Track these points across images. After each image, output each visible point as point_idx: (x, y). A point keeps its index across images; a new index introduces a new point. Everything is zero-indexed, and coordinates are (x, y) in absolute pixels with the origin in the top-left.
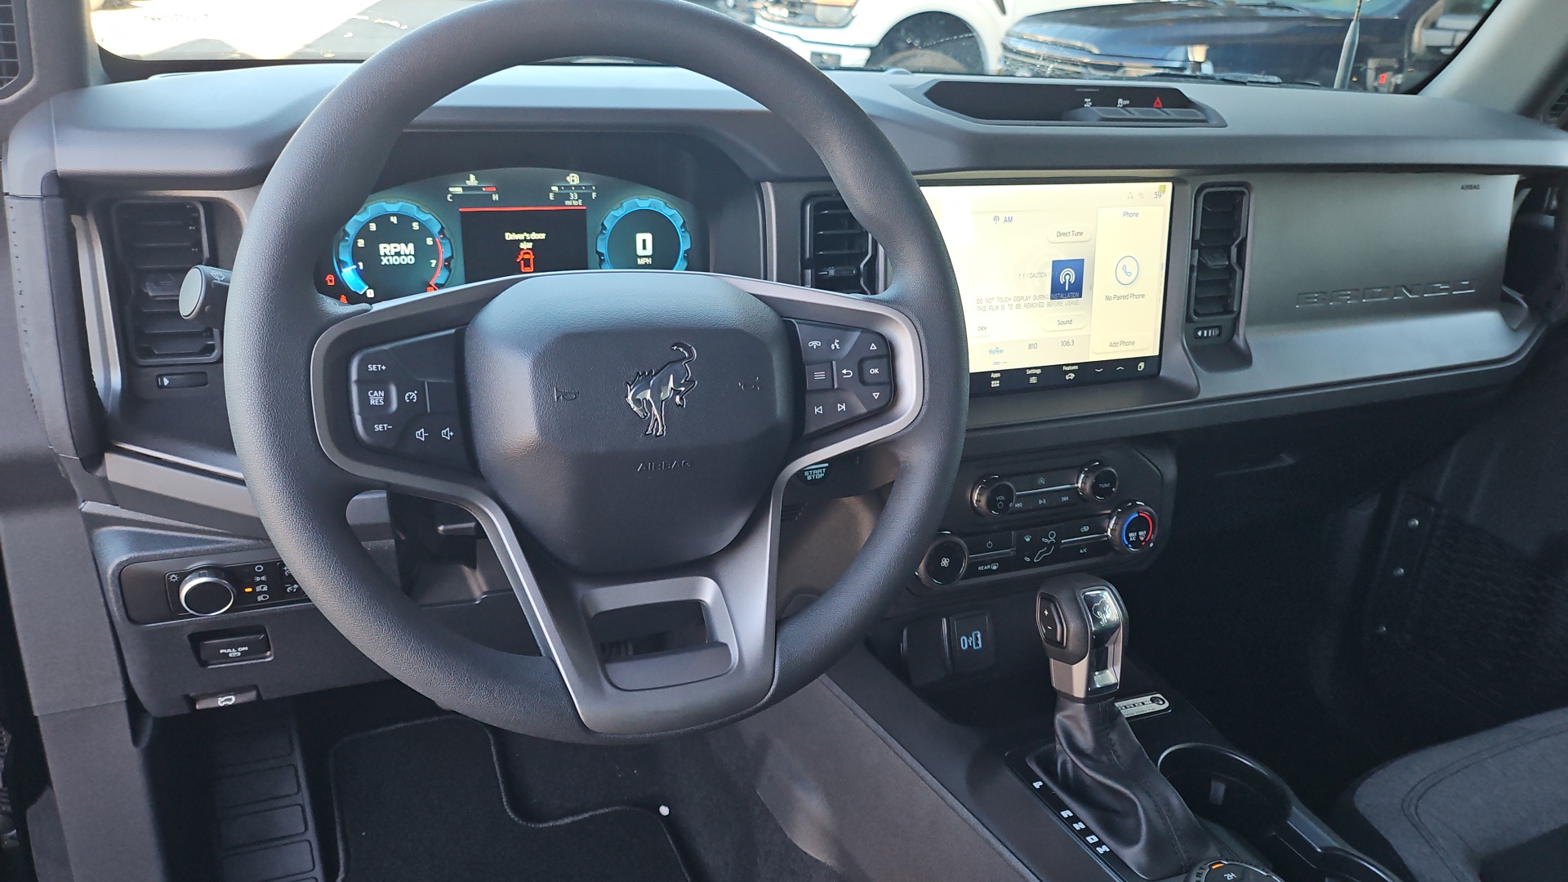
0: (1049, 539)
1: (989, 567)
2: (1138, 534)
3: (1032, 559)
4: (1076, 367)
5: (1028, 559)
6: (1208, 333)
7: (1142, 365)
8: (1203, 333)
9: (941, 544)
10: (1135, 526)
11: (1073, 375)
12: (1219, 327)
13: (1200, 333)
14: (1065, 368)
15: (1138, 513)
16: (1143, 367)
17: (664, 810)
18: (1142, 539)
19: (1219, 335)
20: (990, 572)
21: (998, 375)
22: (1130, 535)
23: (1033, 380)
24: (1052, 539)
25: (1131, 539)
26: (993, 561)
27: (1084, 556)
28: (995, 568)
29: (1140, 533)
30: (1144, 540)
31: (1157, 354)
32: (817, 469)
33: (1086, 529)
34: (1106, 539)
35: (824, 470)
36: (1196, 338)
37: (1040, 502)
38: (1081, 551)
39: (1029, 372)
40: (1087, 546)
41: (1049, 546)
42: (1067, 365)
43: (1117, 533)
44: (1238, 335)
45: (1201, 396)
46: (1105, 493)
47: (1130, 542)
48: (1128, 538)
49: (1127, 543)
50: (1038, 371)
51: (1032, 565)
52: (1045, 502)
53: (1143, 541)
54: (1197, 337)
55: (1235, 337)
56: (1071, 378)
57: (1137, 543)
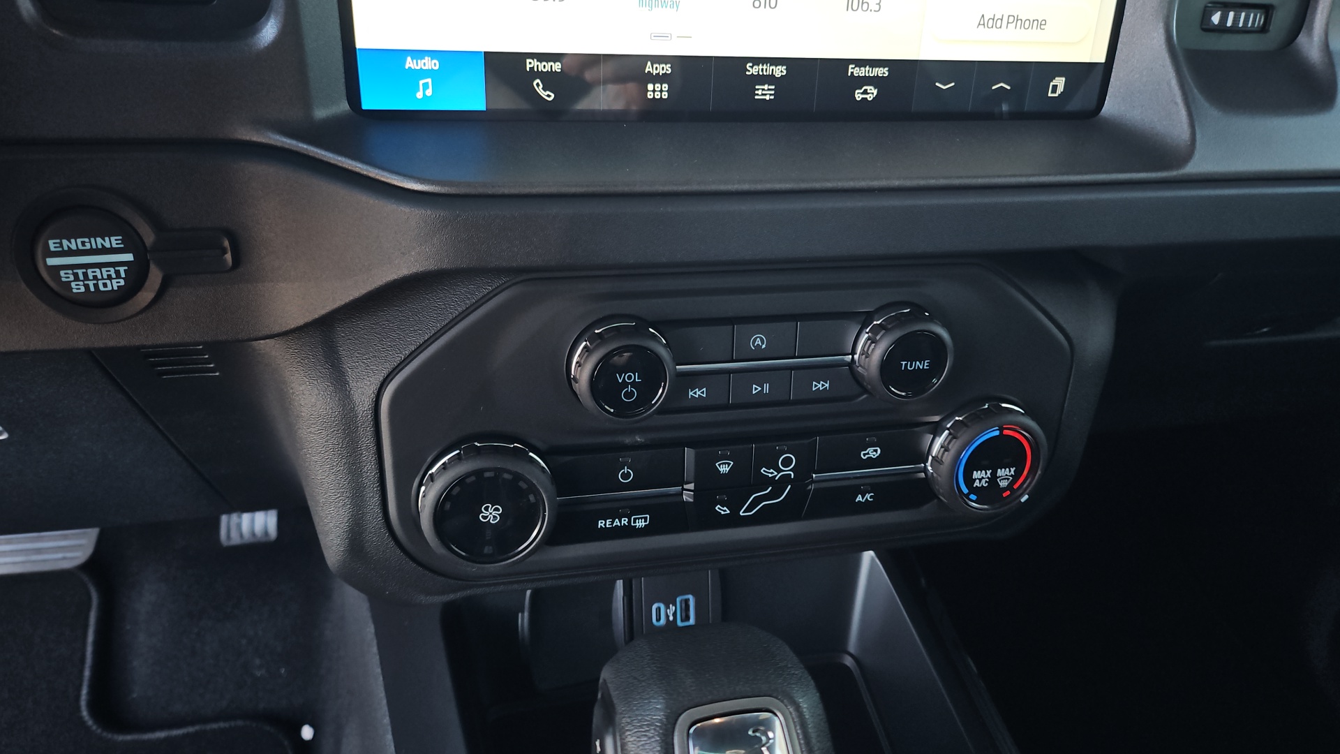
0: (779, 471)
1: (625, 521)
2: (994, 474)
3: (735, 510)
4: (882, 72)
5: (724, 510)
6: (1236, 20)
7: (1060, 82)
8: (1224, 19)
9: (478, 473)
10: (987, 456)
11: (873, 92)
12: (1267, 10)
13: (1216, 18)
14: (854, 71)
15: (1001, 429)
16: (1060, 90)
17: (307, 733)
18: (1003, 484)
19: (1264, 29)
20: (630, 532)
21: (666, 69)
22: (976, 475)
23: (764, 93)
24: (788, 471)
25: (977, 484)
26: (638, 510)
27: (866, 508)
28: (640, 524)
29: (1000, 472)
30: (1010, 487)
31: (1101, 58)
32: (100, 266)
33: (873, 453)
34: (923, 475)
35: (122, 269)
36: (1205, 30)
37: (756, 389)
38: (859, 498)
39: (753, 70)
40: (873, 488)
41: (778, 485)
42: (860, 63)
43: (945, 468)
44: (1311, 29)
45: (1194, 167)
46: (916, 382)
47: (973, 490)
48: (969, 481)
49: (965, 491)
50: (780, 71)
51: (734, 521)
52: (766, 387)
53: (1005, 489)
54: (1208, 29)
55: (1302, 39)
56: (870, 97)
57: (991, 492)
